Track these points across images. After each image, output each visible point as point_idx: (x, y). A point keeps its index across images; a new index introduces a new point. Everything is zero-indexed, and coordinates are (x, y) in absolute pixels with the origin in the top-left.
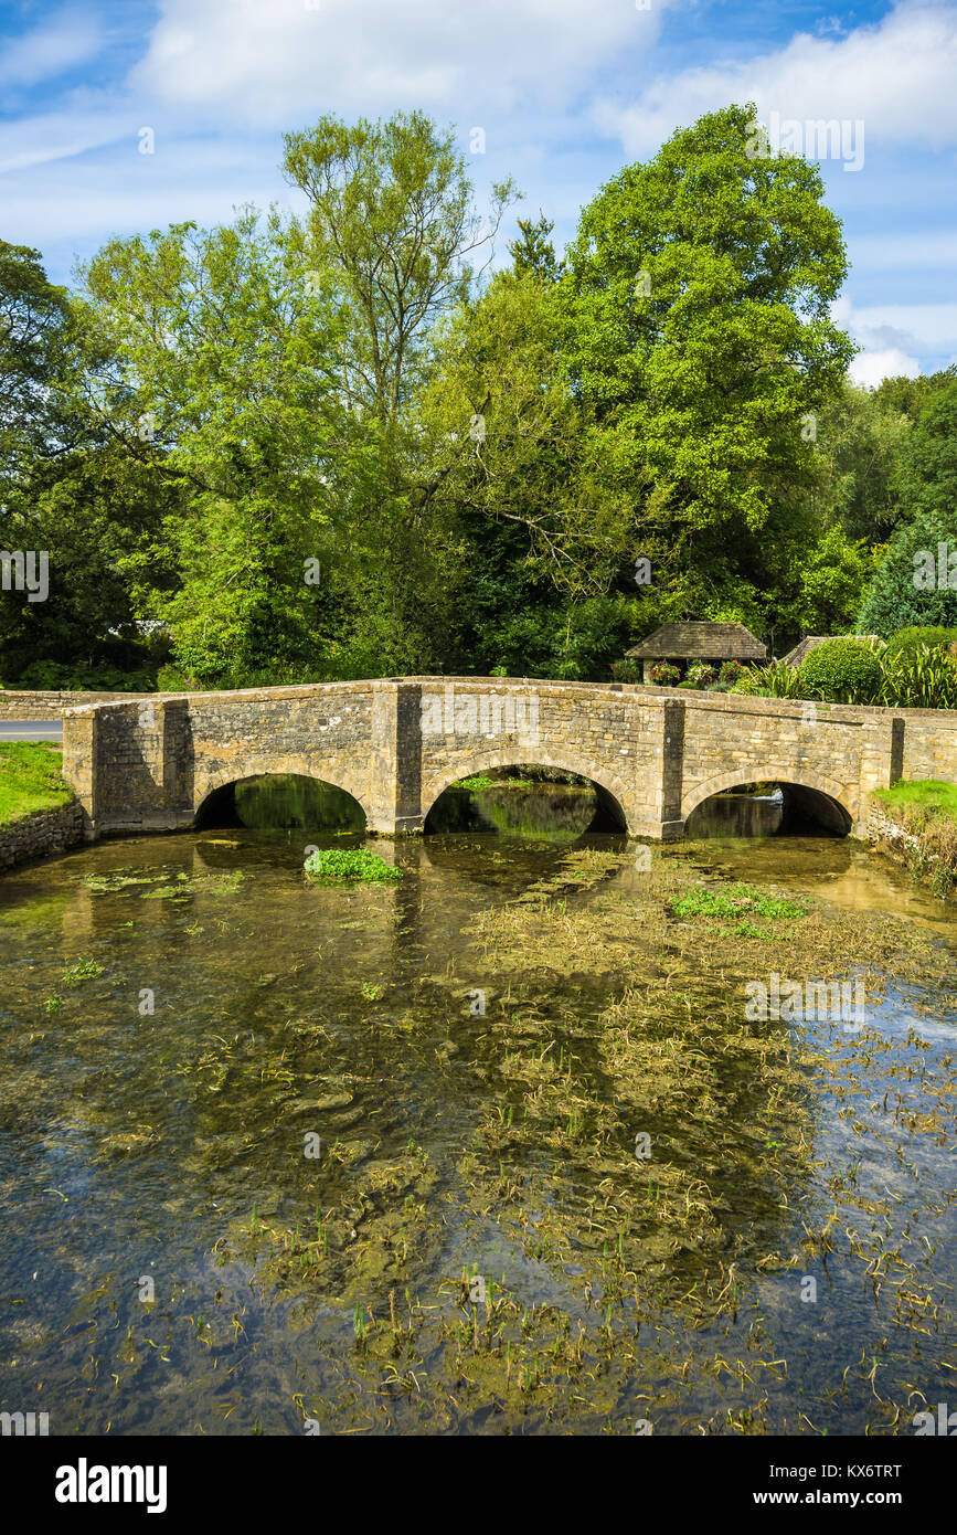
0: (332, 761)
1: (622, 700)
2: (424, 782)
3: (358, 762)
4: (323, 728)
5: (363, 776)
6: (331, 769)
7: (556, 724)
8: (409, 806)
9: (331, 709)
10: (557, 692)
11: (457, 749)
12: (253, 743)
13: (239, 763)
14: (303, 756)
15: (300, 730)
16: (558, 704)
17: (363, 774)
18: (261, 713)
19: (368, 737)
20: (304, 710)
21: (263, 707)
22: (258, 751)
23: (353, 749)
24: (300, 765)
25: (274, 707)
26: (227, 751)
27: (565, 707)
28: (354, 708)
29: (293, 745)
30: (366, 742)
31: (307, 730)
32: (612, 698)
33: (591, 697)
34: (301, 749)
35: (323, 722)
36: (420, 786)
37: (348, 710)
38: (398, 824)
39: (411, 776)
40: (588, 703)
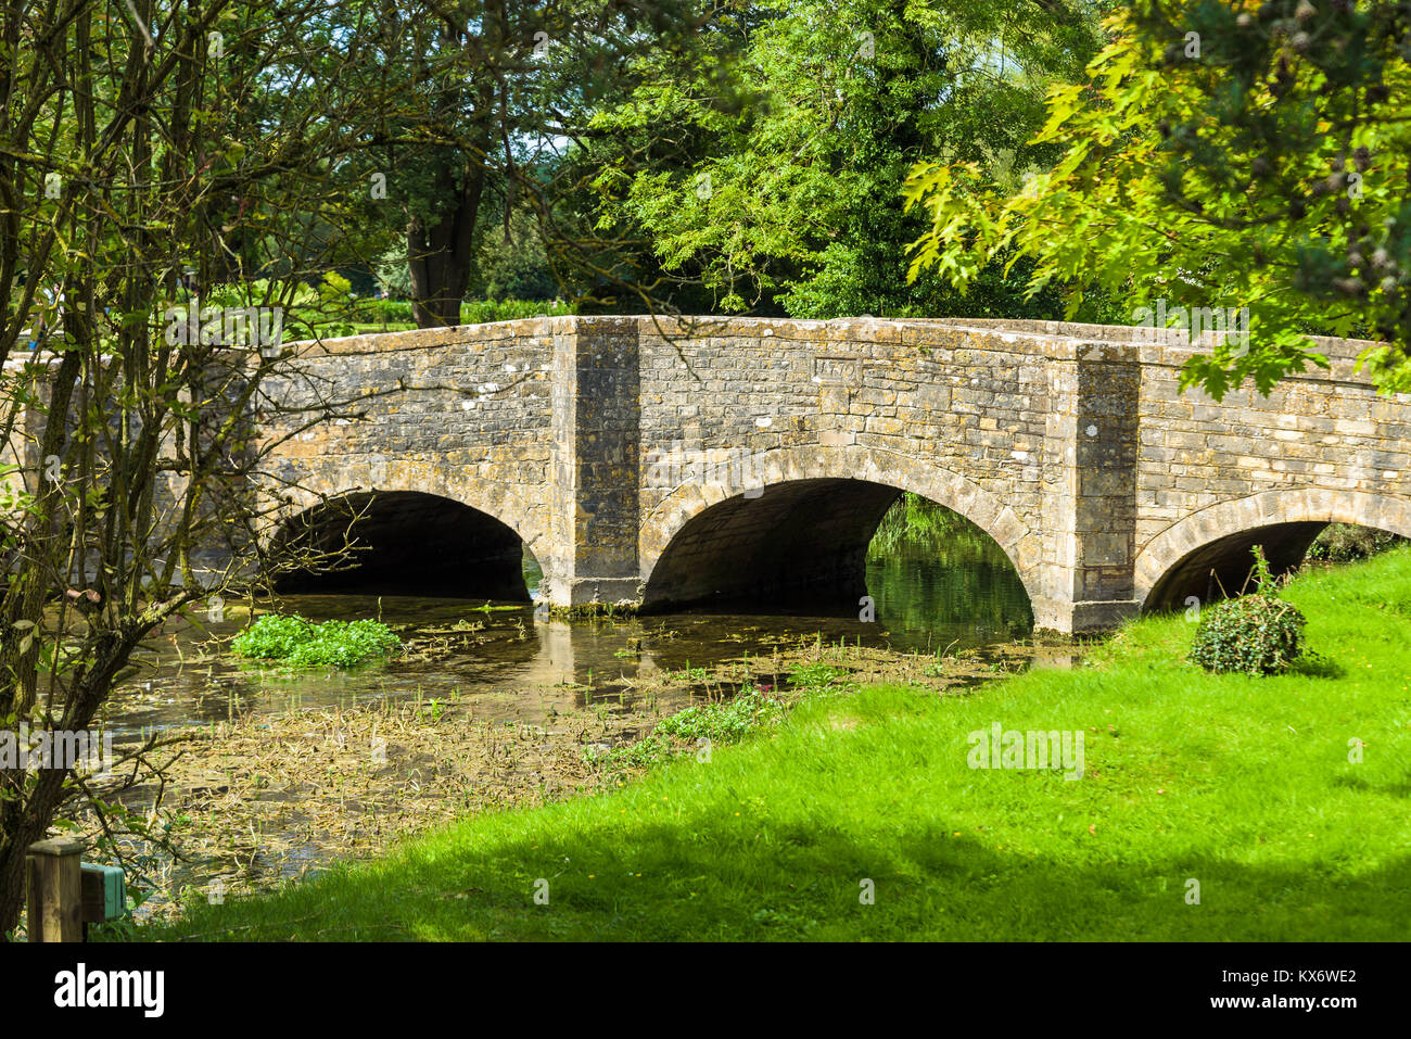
0: (485, 467)
1: (1015, 349)
2: (645, 510)
3: (528, 469)
4: (467, 405)
5: (537, 499)
6: (481, 484)
7: (888, 398)
8: (609, 556)
9: (482, 369)
10: (887, 333)
11: (704, 447)
12: (351, 432)
13: (329, 469)
14: (435, 457)
15: (429, 409)
16: (889, 356)
17: (536, 494)
18: (364, 376)
19: (545, 423)
20: (436, 370)
21: (366, 364)
22: (361, 448)
23: (519, 445)
24: (431, 476)
25: (385, 364)
26: (311, 445)
27: (904, 364)
28: (520, 367)
29: (418, 438)
30: (542, 431)
31: (440, 408)
32: (993, 344)
33: (954, 344)
34: (430, 445)
35: (468, 394)
36: (636, 519)
37: (510, 369)
38: (576, 589)
39: (613, 497)
40: (947, 356)
